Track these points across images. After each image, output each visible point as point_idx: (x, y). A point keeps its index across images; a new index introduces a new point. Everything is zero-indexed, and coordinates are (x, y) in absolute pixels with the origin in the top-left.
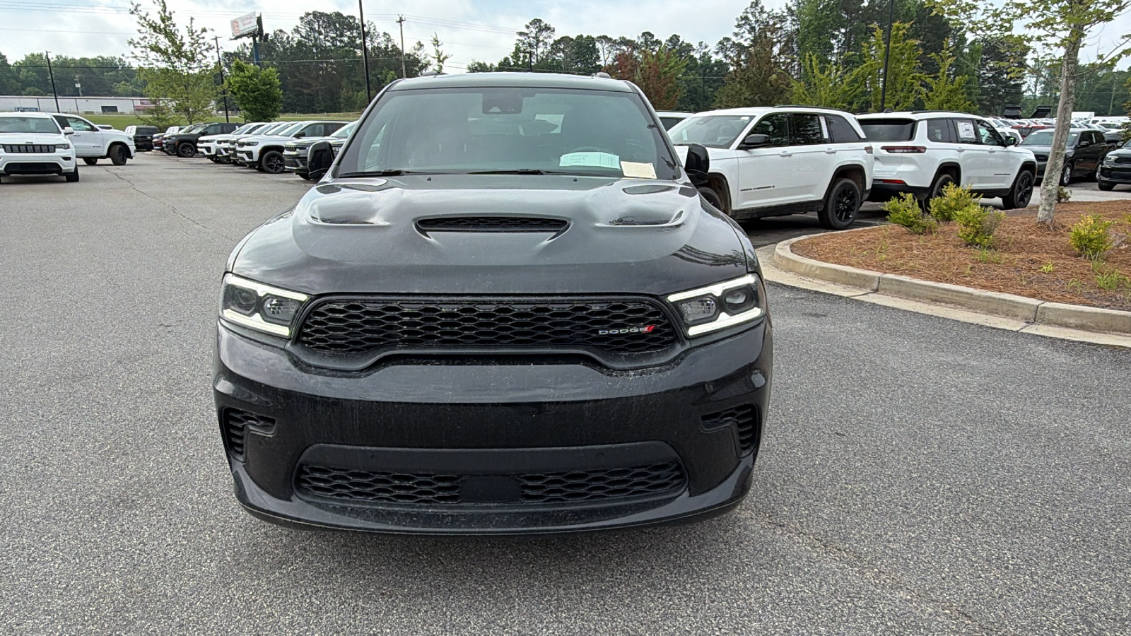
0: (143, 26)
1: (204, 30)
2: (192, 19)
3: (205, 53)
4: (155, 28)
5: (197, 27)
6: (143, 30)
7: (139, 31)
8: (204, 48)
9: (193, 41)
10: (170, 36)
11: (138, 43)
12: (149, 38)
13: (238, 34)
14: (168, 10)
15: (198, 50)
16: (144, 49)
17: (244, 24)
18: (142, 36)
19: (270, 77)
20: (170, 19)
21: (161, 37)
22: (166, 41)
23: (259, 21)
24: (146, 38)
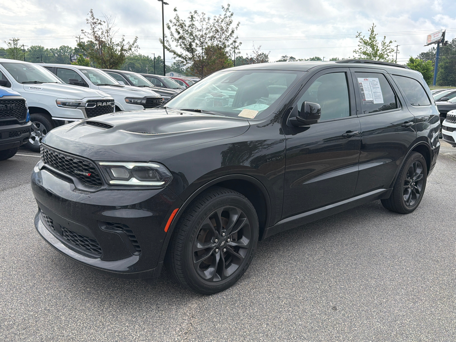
0: (361, 43)
1: (391, 42)
2: (385, 37)
3: (389, 54)
4: (366, 43)
5: (387, 41)
6: (361, 44)
7: (359, 45)
8: (388, 51)
9: (384, 48)
10: (372, 46)
11: (358, 51)
12: (363, 48)
13: (429, 43)
14: (375, 33)
15: (386, 53)
16: (360, 54)
17: (434, 37)
18: (360, 47)
19: (428, 66)
20: (374, 38)
21: (369, 47)
22: (371, 49)
23: (444, 34)
24: (361, 48)
